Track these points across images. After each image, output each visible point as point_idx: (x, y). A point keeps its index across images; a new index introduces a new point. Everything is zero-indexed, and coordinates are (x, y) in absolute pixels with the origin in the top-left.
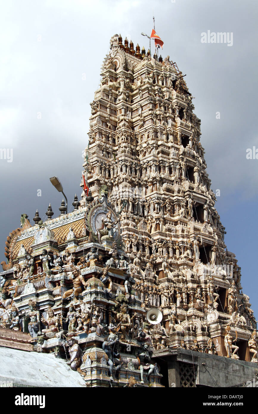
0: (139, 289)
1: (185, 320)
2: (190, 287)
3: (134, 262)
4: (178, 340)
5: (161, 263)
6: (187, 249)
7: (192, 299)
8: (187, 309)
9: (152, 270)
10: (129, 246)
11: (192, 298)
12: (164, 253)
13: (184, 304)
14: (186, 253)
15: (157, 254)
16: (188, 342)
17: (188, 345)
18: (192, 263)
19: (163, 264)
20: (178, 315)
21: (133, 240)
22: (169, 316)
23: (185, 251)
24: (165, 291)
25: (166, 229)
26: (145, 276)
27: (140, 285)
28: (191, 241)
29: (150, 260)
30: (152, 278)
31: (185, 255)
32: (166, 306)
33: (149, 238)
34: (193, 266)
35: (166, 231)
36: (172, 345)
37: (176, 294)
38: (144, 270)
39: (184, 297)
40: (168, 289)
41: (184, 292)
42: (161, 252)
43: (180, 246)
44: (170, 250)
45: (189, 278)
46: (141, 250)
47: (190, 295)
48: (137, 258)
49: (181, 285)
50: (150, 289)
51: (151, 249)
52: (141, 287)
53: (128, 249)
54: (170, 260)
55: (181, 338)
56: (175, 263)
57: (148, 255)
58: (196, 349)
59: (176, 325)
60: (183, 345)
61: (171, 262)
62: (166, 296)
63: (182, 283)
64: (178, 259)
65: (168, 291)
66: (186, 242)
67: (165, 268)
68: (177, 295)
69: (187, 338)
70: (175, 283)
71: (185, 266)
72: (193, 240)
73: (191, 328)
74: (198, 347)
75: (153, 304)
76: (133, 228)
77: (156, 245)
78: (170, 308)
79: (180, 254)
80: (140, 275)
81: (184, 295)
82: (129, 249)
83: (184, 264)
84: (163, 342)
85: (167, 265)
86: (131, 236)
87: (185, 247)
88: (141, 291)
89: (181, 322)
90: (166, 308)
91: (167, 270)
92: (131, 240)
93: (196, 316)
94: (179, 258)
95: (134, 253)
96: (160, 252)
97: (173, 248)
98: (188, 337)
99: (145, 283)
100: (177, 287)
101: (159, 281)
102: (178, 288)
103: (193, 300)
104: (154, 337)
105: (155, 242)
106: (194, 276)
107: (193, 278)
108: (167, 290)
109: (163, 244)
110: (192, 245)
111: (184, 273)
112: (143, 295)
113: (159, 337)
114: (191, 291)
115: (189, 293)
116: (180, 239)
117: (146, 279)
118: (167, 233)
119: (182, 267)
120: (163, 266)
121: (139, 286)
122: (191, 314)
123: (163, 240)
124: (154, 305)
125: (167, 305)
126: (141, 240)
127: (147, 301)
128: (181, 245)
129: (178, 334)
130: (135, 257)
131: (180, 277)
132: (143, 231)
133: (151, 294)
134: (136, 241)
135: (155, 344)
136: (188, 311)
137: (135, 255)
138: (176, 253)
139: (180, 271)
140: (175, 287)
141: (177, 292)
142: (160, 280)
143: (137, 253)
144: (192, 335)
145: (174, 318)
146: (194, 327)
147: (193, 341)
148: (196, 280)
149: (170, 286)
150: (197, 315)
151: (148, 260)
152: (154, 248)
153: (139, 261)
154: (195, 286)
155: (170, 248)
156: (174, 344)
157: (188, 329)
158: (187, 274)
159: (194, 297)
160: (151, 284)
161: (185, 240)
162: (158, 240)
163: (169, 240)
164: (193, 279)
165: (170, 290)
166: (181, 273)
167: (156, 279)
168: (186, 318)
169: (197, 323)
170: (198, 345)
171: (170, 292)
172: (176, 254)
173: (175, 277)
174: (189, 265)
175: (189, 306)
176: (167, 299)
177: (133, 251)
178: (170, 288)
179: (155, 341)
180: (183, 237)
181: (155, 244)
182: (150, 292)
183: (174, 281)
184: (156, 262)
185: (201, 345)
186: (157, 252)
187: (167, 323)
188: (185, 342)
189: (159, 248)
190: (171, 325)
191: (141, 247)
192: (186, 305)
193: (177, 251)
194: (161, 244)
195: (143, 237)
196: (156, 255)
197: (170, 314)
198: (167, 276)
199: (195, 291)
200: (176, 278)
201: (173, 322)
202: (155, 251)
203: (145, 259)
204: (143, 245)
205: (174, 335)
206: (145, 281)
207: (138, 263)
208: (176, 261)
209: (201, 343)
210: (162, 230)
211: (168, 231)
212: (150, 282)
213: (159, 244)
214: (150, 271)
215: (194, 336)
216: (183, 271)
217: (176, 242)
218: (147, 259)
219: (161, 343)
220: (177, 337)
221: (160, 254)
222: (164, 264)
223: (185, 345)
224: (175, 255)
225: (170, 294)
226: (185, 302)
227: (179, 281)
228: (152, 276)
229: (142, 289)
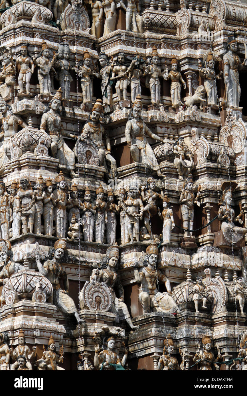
0: (52, 200)
1: (184, 279)
2: (202, 189)
3: (43, 121)
4: (156, 337)
5: (122, 123)
6: (204, 79)
7: (208, 222)
8: (192, 250)
9: (99, 143)
10: (27, 77)
11: (208, 218)
12: (132, 94)
13: (186, 235)
14: (200, 88)
15: (114, 95)
16: (184, 343)
17: (184, 352)
18: (218, 119)
19: (128, 124)
20: (165, 267)
21: (42, 60)
22: (136, 271)
23: (198, 85)
24: (129, 201)
25: (143, 25)
26: (73, 160)
27: (55, 187)
28: (217, 56)
29: (92, 116)
30: (95, 166)
31: (197, 96)
32: (131, 243)
33: (95, 53)
34: (219, 128)
35: (144, 31)
36: (142, 350)
37: (162, 209)
38: (71, 144)
39: (185, 218)
40: (139, 196)
41: (185, 203)
42: (124, 92)
43: (183, 73)
44: (151, 85)
45: (202, 163)
46: (66, 87)
47: (204, 212)
48: (51, 111)
49: (177, 184)
50: (86, 198)
51: (96, 83)
52: (59, 192)
53: (24, 87)
54: (151, 113)
55: (167, 331)
56: (166, 120)
57: (89, 100)
58: (207, 359)
59: (159, 295)
60: (169, 350)
61: (152, 117)
62: (130, 216)
63: (181, 177)
64: (175, 110)
65: (135, 202)
66: (202, 59)
67: (134, 135)
68: (164, 213)
69: (182, 331)
70: (161, 178)
71: (194, 129)
72: (222, 52)
73: (196, 303)
74: (216, 355)
75: (94, 240)
76: (42, 25)
77: (111, 71)
78: (143, 248)
79: (184, 93)
80: (56, 160)
81: (184, 209)
82: (27, 86)
83: (190, 123)
84: (110, 343)
85: (141, 129)
86: (36, 49)
87: (197, 72)
88: (57, 206)
89: (173, 285)
90: (130, 247)
91: (140, 143)
92: (35, 62)
93: (214, 268)
94: (178, 106)
95: (42, 96)
96: (121, 91)
97: (161, 79)
98: (184, 330)
99: (75, 181)
100: (163, 189)
101: (117, 172)
102: (169, 191)
103: (211, 223)
104: (86, 330)
105: (108, 64)
106: (217, 156)
107: (216, 161)
108: (134, 198)
109: (129, 68)
110: (218, 66)
111: (191, 148)
112: (62, 215)
113: (100, 330)
114: (206, 200)
115: (199, 204)
116: (185, 52)
117: (76, 170)
118: (147, 34)
119: (187, 131)
120: (127, 131)
121: (50, 190)
122: (203, 262)
123: (132, 55)
124: (99, 240)
125: (135, 240)
126: (68, 60)
127: (75, 230)
128: (186, 67)
129: (159, 320)
130: (45, 107)
131: (177, 161)
132: (75, 31)
133: (88, 210)
134: (50, 64)
135: (89, 349)
136: (196, 256)
137: (46, 103)
138: (172, 92)
139: (176, 144)
140: (157, 190)
141: (165, 205)
142: (119, 169)
143: (51, 98)
144: (200, 322)
145: (151, 277)
146: (205, 299)
147: (200, 340)
148: (222, 168)
149: (143, 188)
150: (220, 265)
151: (88, 114)
152: (105, 81)
153: (55, 121)
154: (218, 183)
155: (152, 80)
156: (146, 348)
157: (190, 305)
158: (198, 152)
159: (214, 215)
160: (92, 182)
161: (198, 53)
162: (116, 59)
163: (149, 57)
164: (211, 165)
165: (144, 199)
166: (179, 149)
167: (109, 168)
168: (189, 274)
169: (217, 290)
170: (213, 350)
171: (141, 204)
172: (169, 95)
173: (164, 160)
174: (206, 125)
175: (200, 240)
176: (132, 225)
177: (41, 91)
178: (143, 193)
179: (88, 340)
180: (194, 45)
181: (110, 67)
182: (85, 206)
183: (159, 173)
184: (111, 119)
185: (223, 351)
186: (113, 91)
187: (134, 288)
188: (177, 341)
189: (119, 79)
190: (143, 295)
191: (66, 79)
192: (189, 239)
193: (174, 85)
194: (124, 67)
195: (74, 48)
196: (112, 99)
197: (141, 264)
198: (140, 160)
199: (216, 197)
200: (165, 164)
201: (150, 286)
202: (109, 88)
203: (78, 111)
204: (73, 74)
205: (147, 322)
206: (73, 173)
207: (55, 126)
208: (168, 116)
209: (222, 343)
210: (131, 28)
211: (150, 30)
212: (90, 176)
213: (118, 68)
214: (90, 145)
215: (204, 324)
216: (188, 141)
217: (170, 60)
218: (85, 113)
219: (106, 346)
220: (153, 330)
221: (122, 95)
222: (133, 124)
223: (177, 349)
224: (167, 98)
225: (142, 209)
226: (188, 231)
227: (172, 173)
228: (97, 159)
229: (59, 197)
